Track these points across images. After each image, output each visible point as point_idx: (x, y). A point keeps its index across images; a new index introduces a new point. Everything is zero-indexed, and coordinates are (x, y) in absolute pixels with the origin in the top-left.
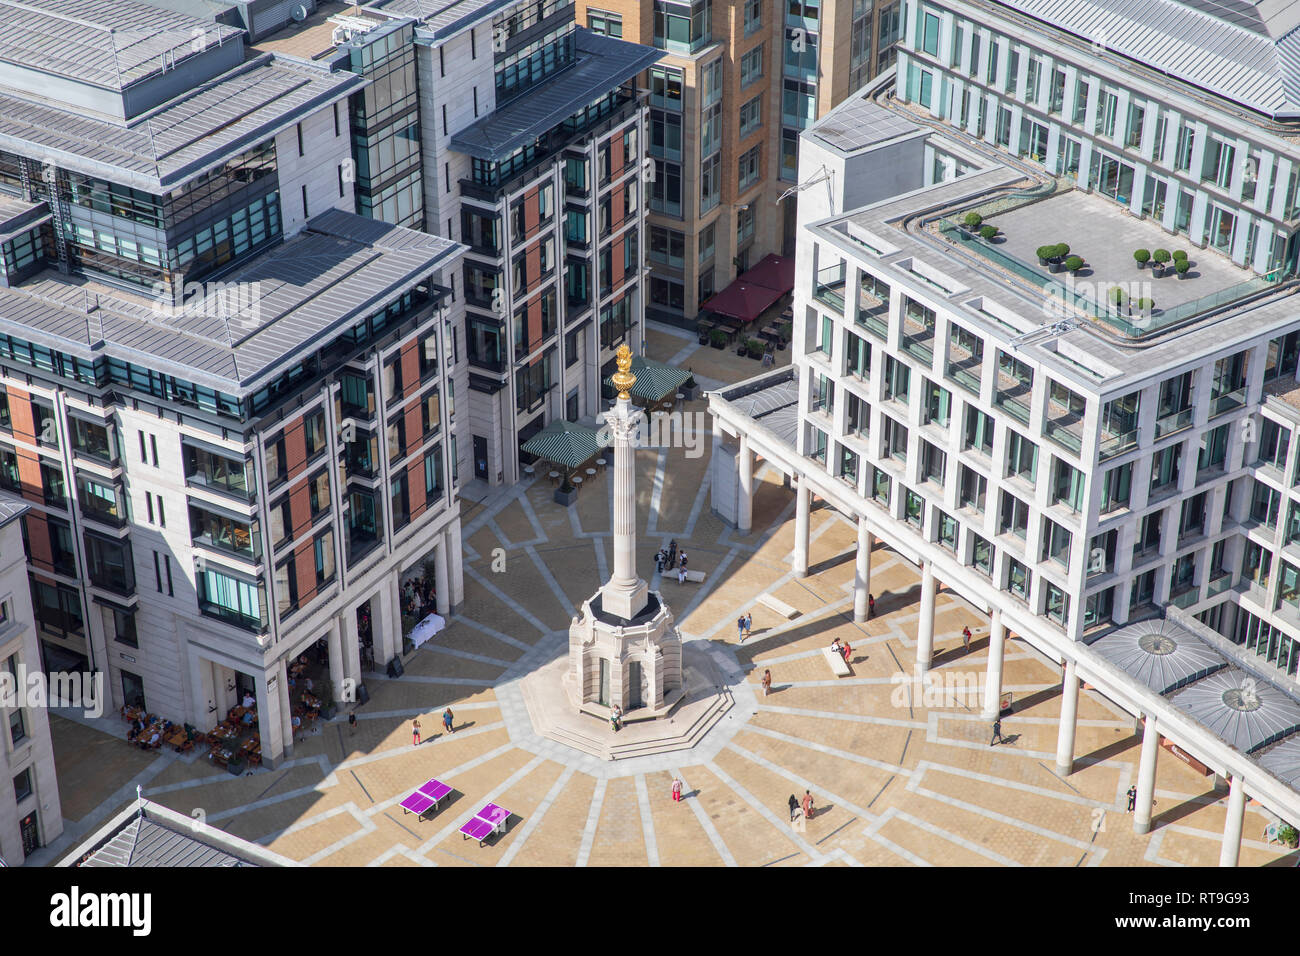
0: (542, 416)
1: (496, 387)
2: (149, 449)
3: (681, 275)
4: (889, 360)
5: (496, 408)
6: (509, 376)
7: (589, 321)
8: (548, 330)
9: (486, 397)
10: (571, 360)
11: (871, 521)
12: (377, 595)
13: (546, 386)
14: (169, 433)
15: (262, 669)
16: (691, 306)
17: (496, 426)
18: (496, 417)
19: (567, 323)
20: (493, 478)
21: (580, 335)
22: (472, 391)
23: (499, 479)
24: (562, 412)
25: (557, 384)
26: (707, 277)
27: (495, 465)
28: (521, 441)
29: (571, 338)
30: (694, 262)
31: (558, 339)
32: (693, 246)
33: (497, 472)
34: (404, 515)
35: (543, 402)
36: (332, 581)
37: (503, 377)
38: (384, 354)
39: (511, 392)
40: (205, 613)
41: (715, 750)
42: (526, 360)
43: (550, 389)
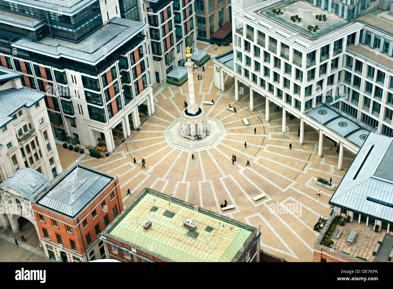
0: (172, 66)
1: (160, 59)
2: (74, 80)
3: (205, 29)
4: (255, 47)
5: (160, 65)
6: (163, 56)
7: (182, 41)
8: (172, 44)
9: (158, 62)
10: (178, 52)
11: (253, 87)
12: (133, 112)
13: (172, 58)
14: (78, 75)
15: (106, 131)
16: (208, 37)
17: (161, 69)
18: (160, 66)
19: (177, 42)
20: (161, 82)
21: (180, 45)
22: (155, 61)
24: (177, 64)
26: (212, 28)
28: (167, 73)
29: (178, 46)
30: (208, 25)
31: (175, 46)
32: (208, 21)
33: (162, 80)
34: (138, 92)
35: (172, 62)
36: (121, 108)
37: (161, 57)
38: (130, 52)
39: (164, 60)
40: (91, 118)
41: (217, 144)
42: (166, 52)
43: (174, 59)
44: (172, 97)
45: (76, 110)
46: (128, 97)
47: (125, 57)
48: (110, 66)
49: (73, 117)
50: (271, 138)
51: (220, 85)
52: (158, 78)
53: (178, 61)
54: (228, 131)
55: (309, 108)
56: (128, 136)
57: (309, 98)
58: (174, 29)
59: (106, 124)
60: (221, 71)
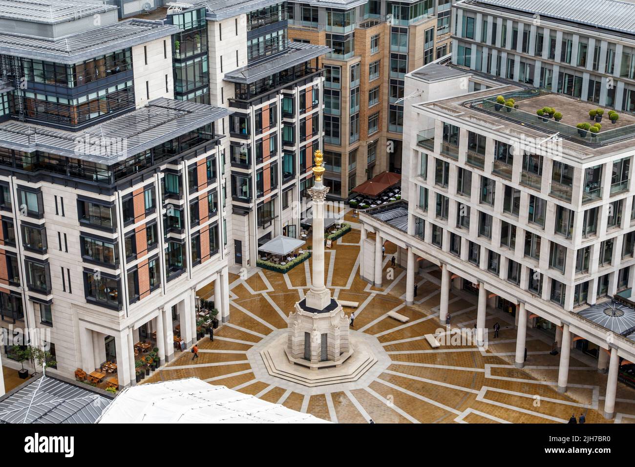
0: (270, 233)
1: (246, 212)
2: (60, 203)
3: (340, 176)
4: (460, 170)
5: (246, 224)
6: (253, 205)
7: (294, 185)
8: (274, 186)
9: (242, 217)
10: (285, 206)
11: (449, 264)
12: (182, 302)
13: (272, 217)
14: (70, 195)
15: (119, 331)
16: (345, 192)
17: (247, 234)
18: (246, 228)
19: (284, 183)
20: (244, 262)
21: (290, 193)
22: (235, 216)
23: (248, 264)
24: (280, 231)
25: (278, 216)
26: (352, 176)
27: (246, 256)
28: (260, 245)
29: (285, 192)
30: (345, 168)
31: (279, 191)
32: (345, 160)
33: (248, 259)
35: (271, 224)
36: (158, 287)
37: (251, 205)
38: (189, 162)
39: (254, 214)
40: (89, 301)
41: (370, 382)
42: (262, 199)
43: (274, 218)
44: (268, 291)
45: (56, 283)
46: (176, 265)
47: (176, 171)
48: (142, 180)
49: (48, 298)
50: (492, 374)
51: (371, 272)
52: (238, 255)
53: (283, 227)
54: (393, 357)
55: (582, 305)
56: (166, 357)
57: (583, 278)
58: (280, 155)
59: (121, 313)
60: (378, 239)
